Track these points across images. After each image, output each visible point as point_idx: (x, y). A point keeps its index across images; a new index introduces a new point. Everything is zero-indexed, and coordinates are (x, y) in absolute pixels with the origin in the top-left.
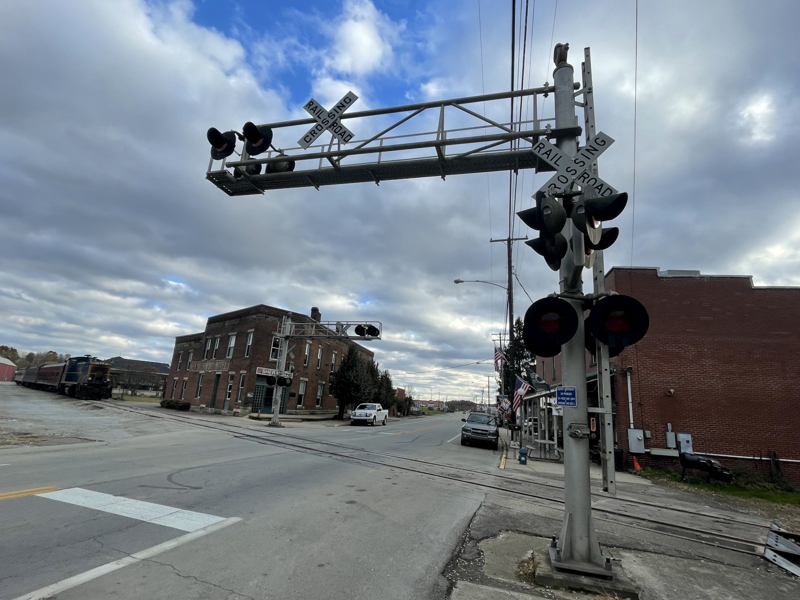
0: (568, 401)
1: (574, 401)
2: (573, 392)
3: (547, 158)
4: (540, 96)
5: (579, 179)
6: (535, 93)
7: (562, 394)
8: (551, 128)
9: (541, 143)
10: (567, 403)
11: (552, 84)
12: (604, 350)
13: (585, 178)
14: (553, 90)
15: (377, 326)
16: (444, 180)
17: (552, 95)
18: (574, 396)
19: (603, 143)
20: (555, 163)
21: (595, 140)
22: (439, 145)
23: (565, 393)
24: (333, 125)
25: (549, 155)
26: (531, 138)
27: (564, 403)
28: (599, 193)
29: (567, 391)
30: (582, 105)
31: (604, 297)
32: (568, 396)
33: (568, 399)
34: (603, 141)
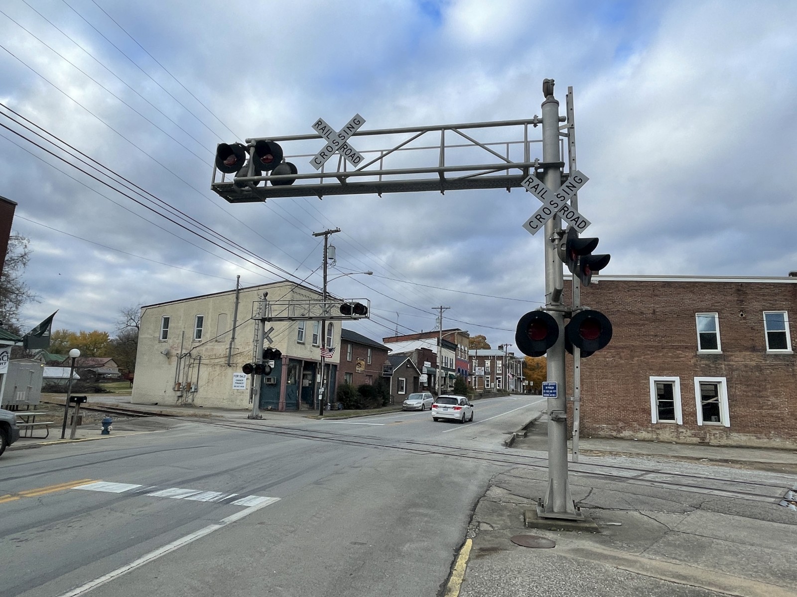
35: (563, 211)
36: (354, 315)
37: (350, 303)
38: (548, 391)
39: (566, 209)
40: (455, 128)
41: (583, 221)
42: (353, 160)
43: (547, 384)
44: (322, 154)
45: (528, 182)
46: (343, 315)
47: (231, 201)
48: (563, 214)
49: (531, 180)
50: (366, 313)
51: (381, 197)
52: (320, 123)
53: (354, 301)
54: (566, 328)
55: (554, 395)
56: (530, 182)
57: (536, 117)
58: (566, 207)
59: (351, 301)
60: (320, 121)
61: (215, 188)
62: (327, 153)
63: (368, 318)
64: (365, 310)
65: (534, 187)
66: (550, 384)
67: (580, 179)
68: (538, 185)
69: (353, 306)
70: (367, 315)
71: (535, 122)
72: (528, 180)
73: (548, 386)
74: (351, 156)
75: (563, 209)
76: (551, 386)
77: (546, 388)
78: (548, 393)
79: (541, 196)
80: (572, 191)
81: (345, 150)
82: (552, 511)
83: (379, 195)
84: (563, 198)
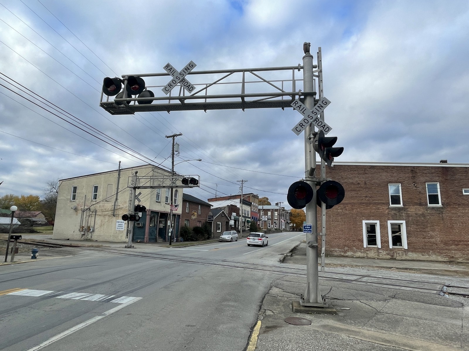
35: (316, 121)
36: (190, 185)
37: (188, 178)
38: (306, 230)
39: (317, 120)
40: (251, 71)
41: (328, 127)
42: (189, 89)
43: (306, 225)
44: (170, 85)
45: (295, 104)
46: (184, 185)
47: (113, 114)
48: (316, 123)
49: (296, 103)
50: (197, 183)
51: (206, 112)
52: (168, 66)
53: (190, 176)
54: (317, 191)
55: (310, 232)
56: (296, 104)
57: (299, 65)
58: (317, 118)
59: (188, 176)
60: (168, 65)
61: (103, 105)
62: (172, 84)
63: (199, 187)
64: (197, 182)
65: (298, 107)
66: (308, 225)
67: (326, 102)
68: (301, 105)
69: (190, 179)
70: (198, 185)
71: (299, 68)
72: (295, 103)
73: (306, 226)
74: (187, 86)
75: (316, 120)
76: (308, 226)
77: (306, 227)
78: (306, 231)
79: (303, 112)
80: (321, 109)
81: (184, 83)
82: (309, 302)
83: (205, 111)
84: (315, 114)
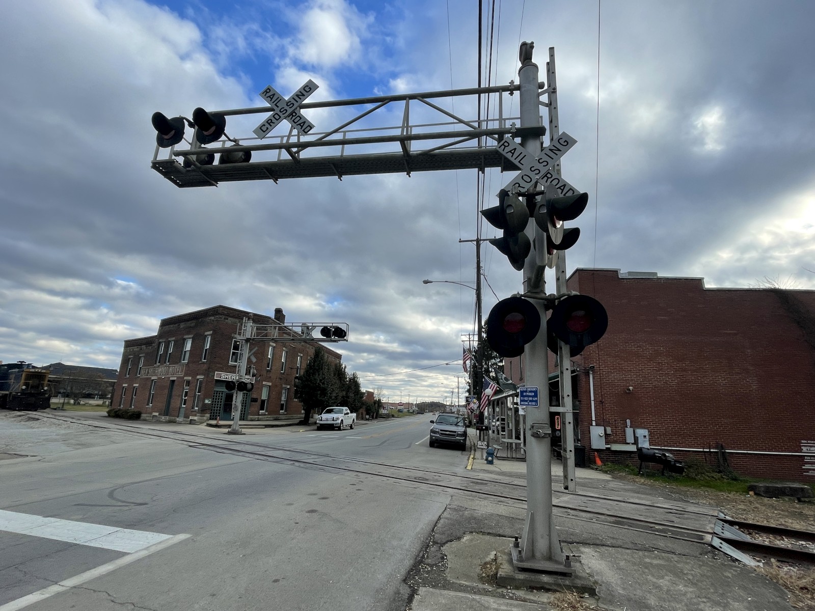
0: (530, 401)
1: (536, 401)
2: (536, 392)
3: (512, 157)
4: (506, 94)
5: (542, 179)
6: (501, 91)
7: (525, 394)
8: (516, 127)
9: (506, 142)
10: (530, 403)
11: (517, 82)
12: (566, 350)
13: (548, 178)
14: (518, 88)
15: (343, 327)
16: (410, 176)
17: (517, 93)
18: (536, 396)
19: (566, 143)
20: (519, 162)
21: (559, 140)
22: (404, 140)
23: (527, 394)
24: (292, 114)
25: (513, 154)
26: (496, 136)
27: (527, 403)
28: (561, 193)
29: (531, 392)
30: (546, 105)
31: (566, 297)
32: (530, 396)
33: (531, 399)
34: (566, 141)
